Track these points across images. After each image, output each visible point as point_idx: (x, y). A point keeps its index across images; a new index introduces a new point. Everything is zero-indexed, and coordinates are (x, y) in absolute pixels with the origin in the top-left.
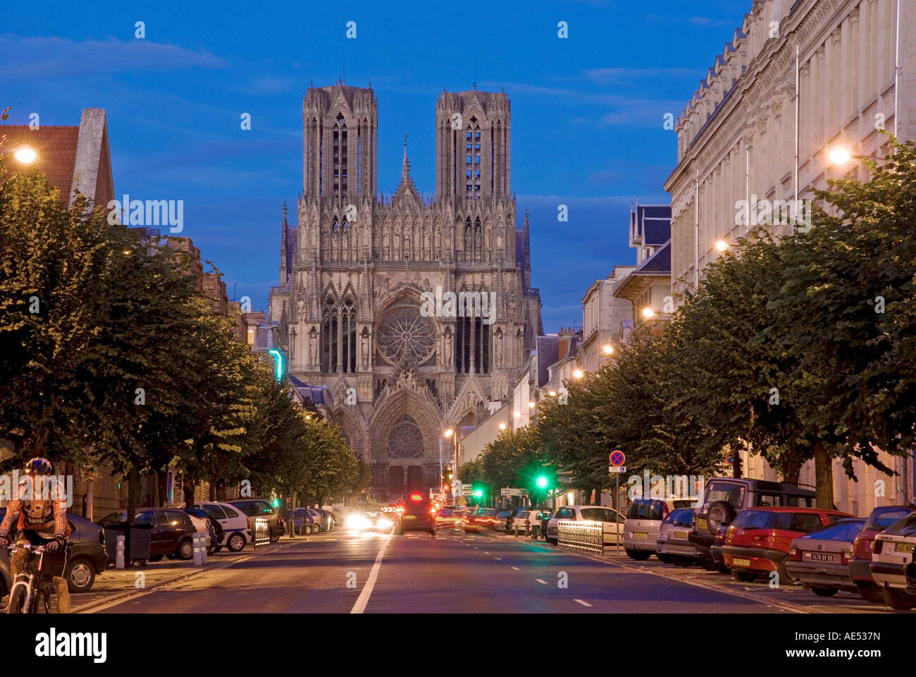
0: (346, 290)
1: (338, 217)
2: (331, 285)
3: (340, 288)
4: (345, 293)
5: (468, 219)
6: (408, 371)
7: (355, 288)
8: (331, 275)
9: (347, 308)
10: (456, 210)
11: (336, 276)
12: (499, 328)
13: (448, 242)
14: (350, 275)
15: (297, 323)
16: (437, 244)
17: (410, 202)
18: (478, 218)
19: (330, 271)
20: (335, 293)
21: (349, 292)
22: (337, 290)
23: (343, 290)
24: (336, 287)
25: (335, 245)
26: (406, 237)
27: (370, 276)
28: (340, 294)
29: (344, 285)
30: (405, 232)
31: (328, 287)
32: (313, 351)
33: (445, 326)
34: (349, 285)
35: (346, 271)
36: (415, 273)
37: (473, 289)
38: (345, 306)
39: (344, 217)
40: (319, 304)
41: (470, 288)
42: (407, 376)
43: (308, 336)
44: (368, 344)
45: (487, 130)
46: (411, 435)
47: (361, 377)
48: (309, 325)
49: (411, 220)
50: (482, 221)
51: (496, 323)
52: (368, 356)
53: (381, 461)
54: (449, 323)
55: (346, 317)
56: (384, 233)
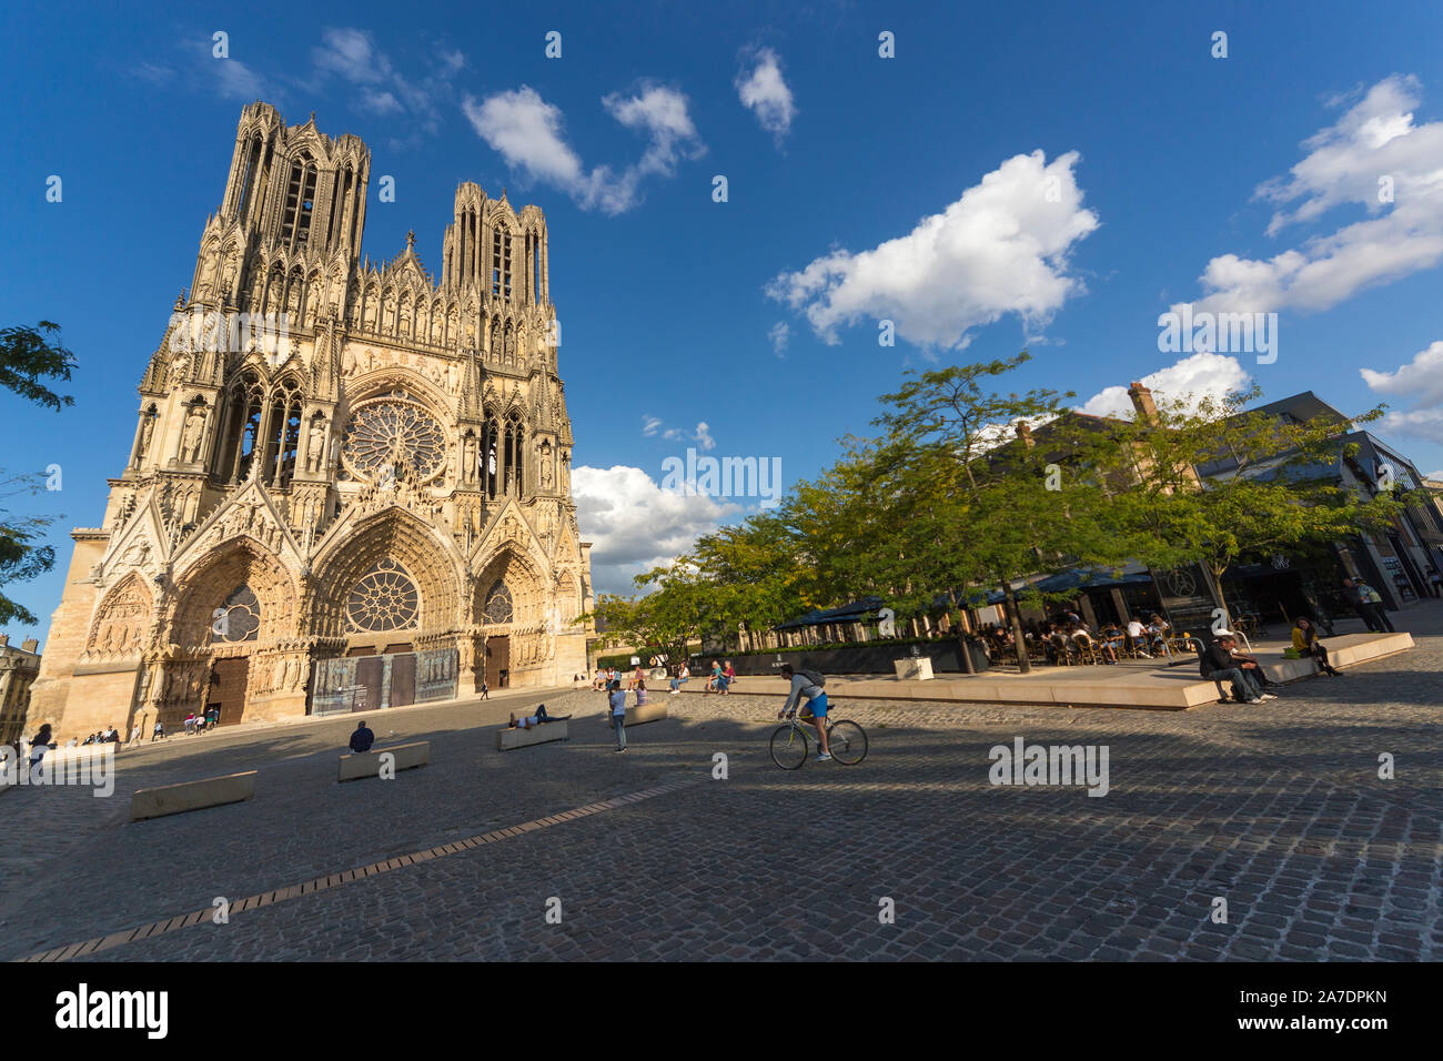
0: (287, 363)
1: (286, 263)
2: (257, 351)
4: (283, 367)
5: (496, 318)
6: (401, 480)
7: (307, 362)
9: (286, 391)
10: (482, 305)
12: (546, 440)
13: (471, 329)
14: (297, 343)
15: (163, 395)
16: (451, 334)
17: (414, 278)
18: (509, 319)
20: (263, 363)
21: (293, 366)
22: (268, 361)
23: (279, 362)
24: (268, 357)
25: (273, 298)
26: (405, 317)
27: (339, 343)
28: (273, 366)
30: (402, 312)
31: (250, 353)
32: (192, 435)
33: (467, 427)
34: (294, 357)
36: (416, 357)
37: (503, 397)
38: (282, 387)
39: (298, 269)
40: (222, 361)
41: (499, 395)
42: (399, 488)
43: (185, 408)
44: (323, 438)
45: (521, 236)
46: (395, 593)
47: (299, 488)
48: (189, 390)
49: (413, 299)
50: (514, 324)
51: (542, 431)
52: (320, 457)
53: (331, 638)
54: (473, 423)
55: (280, 402)
56: (368, 304)
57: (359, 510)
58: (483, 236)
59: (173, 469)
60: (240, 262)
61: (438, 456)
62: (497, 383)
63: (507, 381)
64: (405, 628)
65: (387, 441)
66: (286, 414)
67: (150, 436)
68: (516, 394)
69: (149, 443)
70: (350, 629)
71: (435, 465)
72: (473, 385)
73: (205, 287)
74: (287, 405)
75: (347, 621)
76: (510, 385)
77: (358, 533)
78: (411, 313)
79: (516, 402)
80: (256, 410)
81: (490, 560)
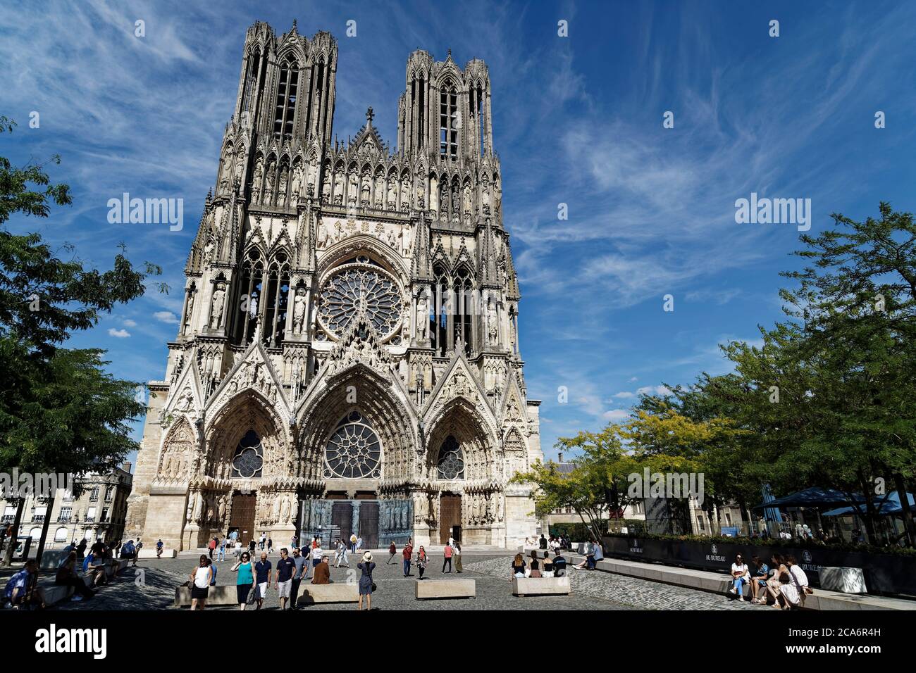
0: (278, 240)
1: (277, 154)
2: (258, 232)
3: (270, 237)
4: (276, 243)
5: (444, 177)
6: (364, 340)
7: (292, 238)
8: (259, 220)
9: (278, 263)
10: (431, 166)
11: (266, 222)
14: (285, 222)
15: (199, 275)
16: (404, 198)
18: (456, 176)
19: (259, 215)
20: (262, 242)
21: (283, 242)
22: (266, 239)
23: (273, 240)
24: (265, 236)
25: (269, 186)
26: (366, 188)
27: (315, 218)
28: (269, 244)
29: (276, 234)
30: (364, 183)
31: (254, 234)
32: (217, 305)
33: (418, 287)
34: (283, 234)
35: (279, 217)
36: (375, 224)
37: (451, 254)
38: (275, 261)
39: (286, 157)
40: (235, 244)
41: (447, 253)
42: (362, 347)
43: (212, 285)
44: (304, 304)
45: (465, 93)
46: (361, 443)
47: (288, 349)
48: (215, 270)
49: (373, 169)
50: (461, 181)
51: (488, 287)
52: (303, 320)
53: (312, 481)
54: (424, 282)
55: (274, 273)
56: (337, 180)
57: (332, 367)
58: (431, 100)
59: (205, 334)
60: (246, 159)
61: (396, 315)
62: (446, 241)
63: (455, 238)
64: (370, 476)
65: (353, 303)
66: (279, 283)
67: (192, 308)
68: (463, 250)
69: (191, 314)
70: (327, 474)
71: (393, 323)
72: (423, 246)
73: (224, 184)
74: (279, 276)
75: (325, 467)
76: (457, 241)
77: (331, 389)
78: (371, 184)
79: (463, 259)
80: (258, 281)
81: (441, 417)
